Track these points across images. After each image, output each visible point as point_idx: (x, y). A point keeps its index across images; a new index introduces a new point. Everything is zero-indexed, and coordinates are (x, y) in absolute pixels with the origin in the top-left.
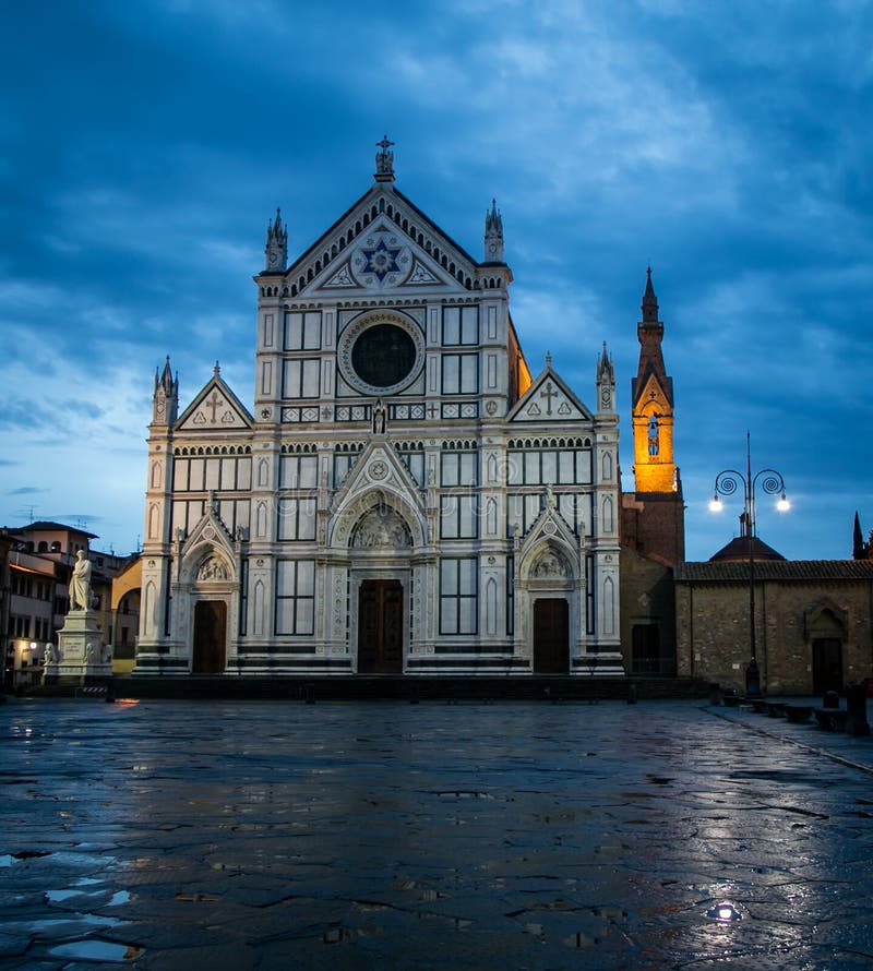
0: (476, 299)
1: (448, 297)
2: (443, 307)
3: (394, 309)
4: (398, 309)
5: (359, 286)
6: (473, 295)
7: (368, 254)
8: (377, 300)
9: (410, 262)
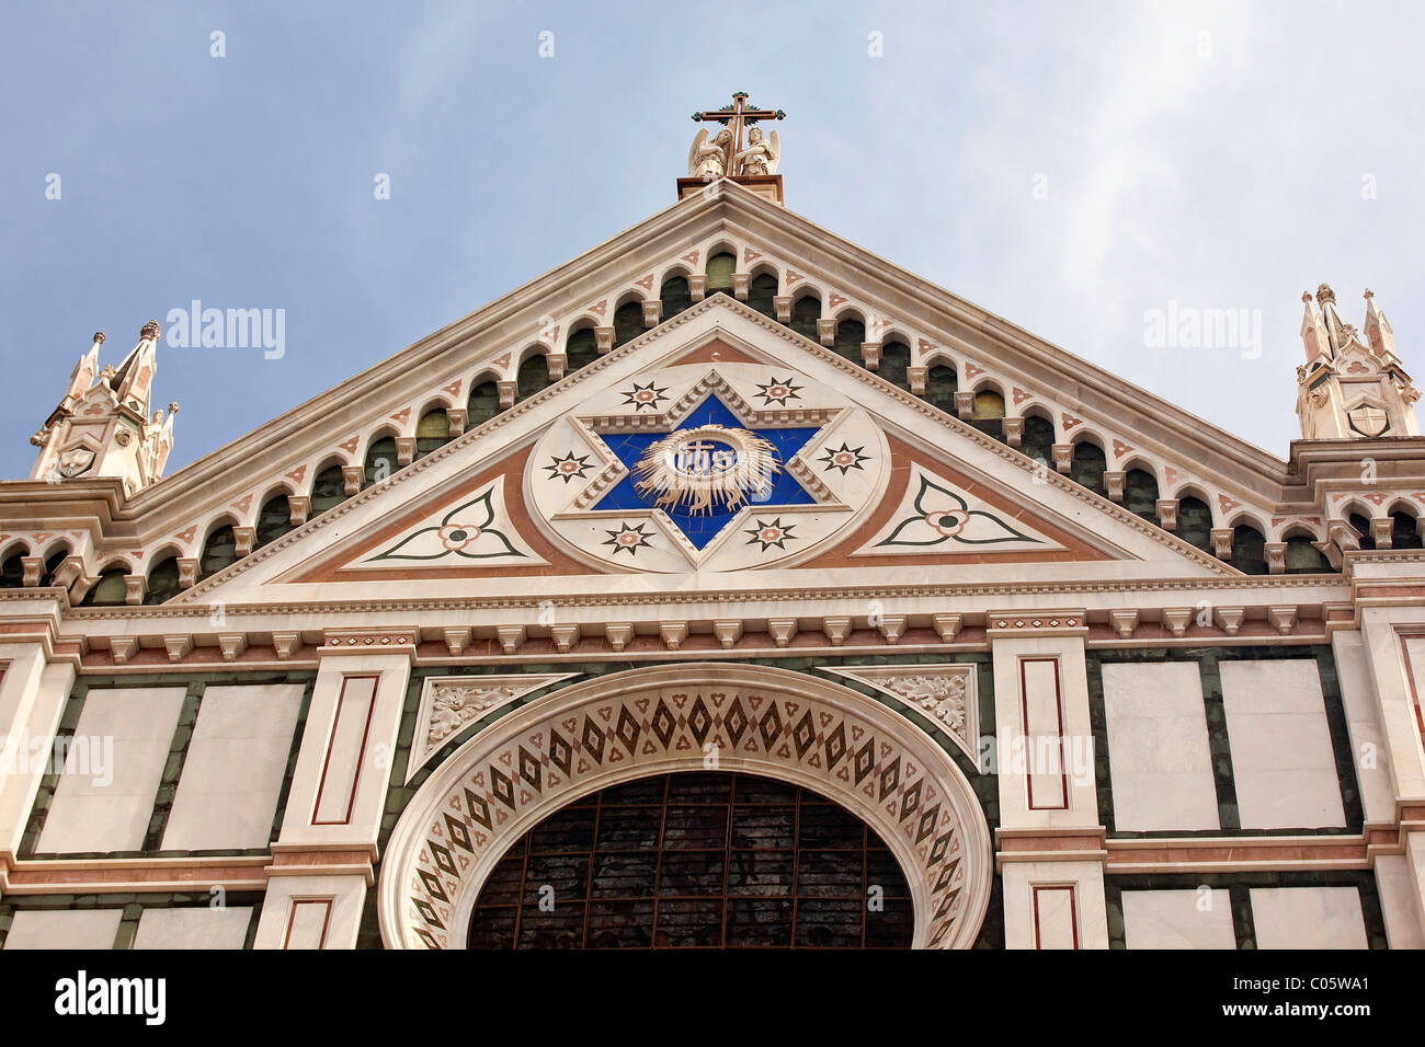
0: (1308, 616)
1: (1125, 605)
2: (1096, 659)
3: (778, 661)
4: (808, 665)
5: (561, 561)
6: (1283, 596)
7: (631, 442)
8: (672, 618)
9: (877, 472)
